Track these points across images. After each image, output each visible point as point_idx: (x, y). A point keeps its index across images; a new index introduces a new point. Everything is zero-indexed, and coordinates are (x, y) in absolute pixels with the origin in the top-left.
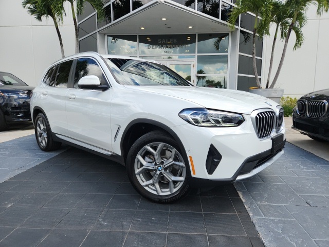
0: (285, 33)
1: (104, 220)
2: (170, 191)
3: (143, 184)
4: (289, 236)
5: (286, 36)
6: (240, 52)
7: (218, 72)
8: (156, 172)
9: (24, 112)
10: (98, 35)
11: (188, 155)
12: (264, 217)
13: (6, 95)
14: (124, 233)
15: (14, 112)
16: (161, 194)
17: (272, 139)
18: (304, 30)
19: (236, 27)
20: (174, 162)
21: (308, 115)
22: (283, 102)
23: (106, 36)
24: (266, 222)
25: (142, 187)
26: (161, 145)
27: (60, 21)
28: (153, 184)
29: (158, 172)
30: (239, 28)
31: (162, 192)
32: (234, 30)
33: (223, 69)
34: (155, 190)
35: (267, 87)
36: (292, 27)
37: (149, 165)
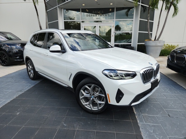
0: (168, 7)
1: (65, 123)
2: (98, 108)
3: (84, 104)
4: (156, 135)
5: (168, 9)
6: (140, 18)
7: (128, 26)
8: (91, 98)
9: (20, 55)
10: (58, 9)
11: (107, 93)
12: (145, 123)
13: (10, 46)
14: (74, 131)
15: (15, 56)
16: (93, 109)
17: (151, 83)
18: (179, 5)
19: (138, 3)
20: (99, 94)
21: (175, 62)
22: (165, 47)
23: (63, 10)
24: (145, 126)
25: (83, 106)
26: (93, 86)
27: (37, 2)
28: (89, 104)
29: (92, 99)
30: (141, 4)
31: (94, 108)
32: (137, 5)
33: (131, 24)
34: (90, 107)
35: (155, 40)
36: (172, 3)
37: (87, 95)
